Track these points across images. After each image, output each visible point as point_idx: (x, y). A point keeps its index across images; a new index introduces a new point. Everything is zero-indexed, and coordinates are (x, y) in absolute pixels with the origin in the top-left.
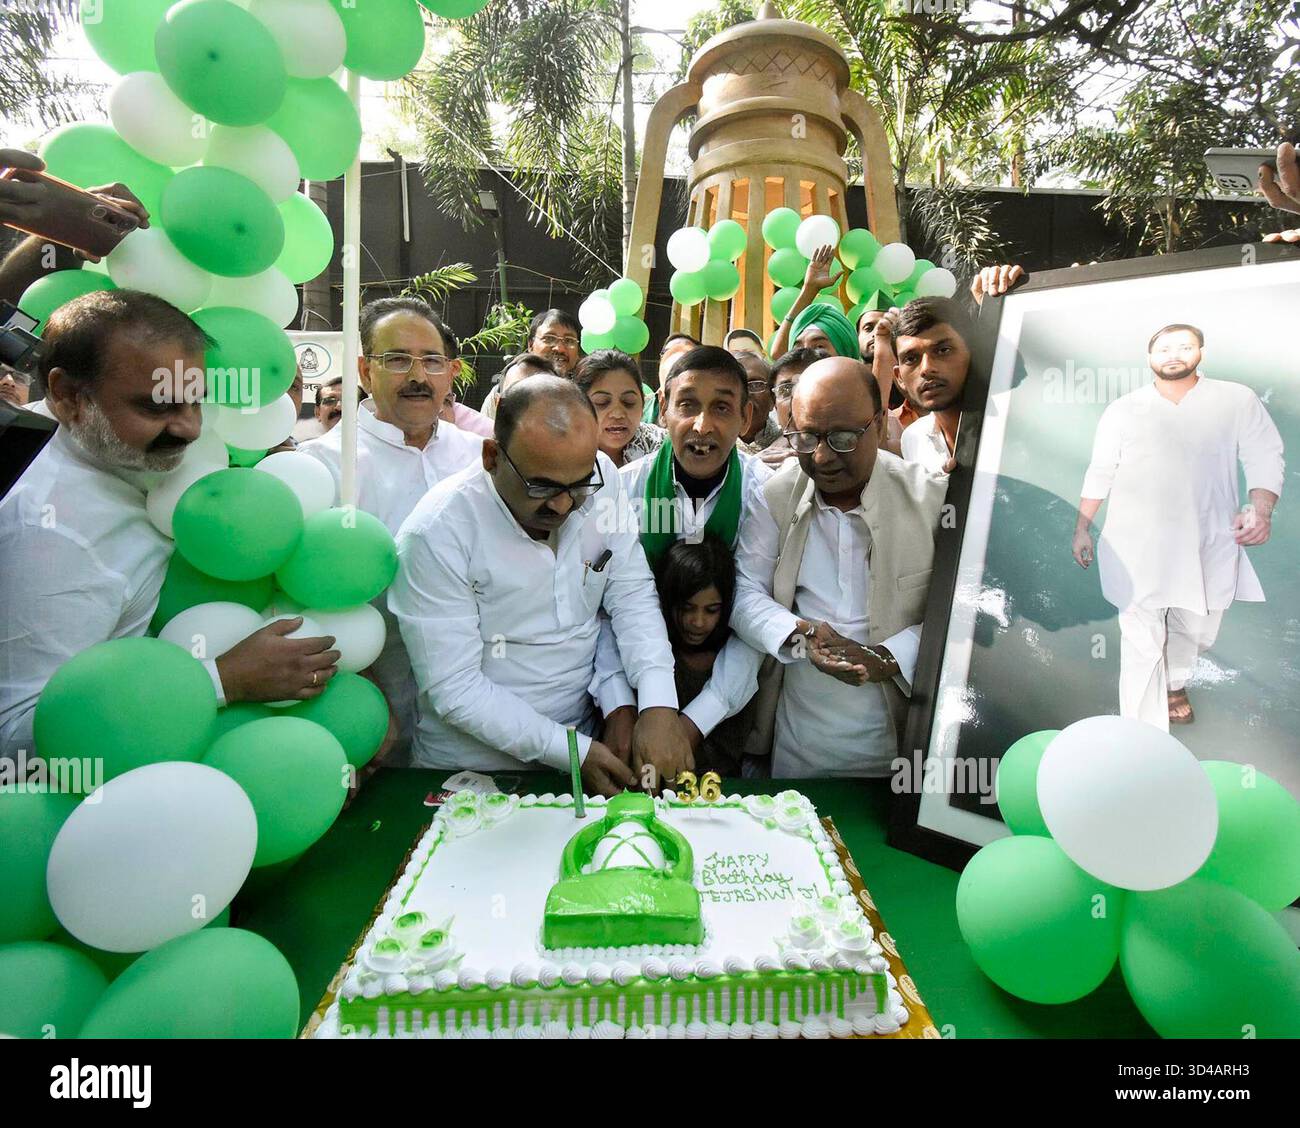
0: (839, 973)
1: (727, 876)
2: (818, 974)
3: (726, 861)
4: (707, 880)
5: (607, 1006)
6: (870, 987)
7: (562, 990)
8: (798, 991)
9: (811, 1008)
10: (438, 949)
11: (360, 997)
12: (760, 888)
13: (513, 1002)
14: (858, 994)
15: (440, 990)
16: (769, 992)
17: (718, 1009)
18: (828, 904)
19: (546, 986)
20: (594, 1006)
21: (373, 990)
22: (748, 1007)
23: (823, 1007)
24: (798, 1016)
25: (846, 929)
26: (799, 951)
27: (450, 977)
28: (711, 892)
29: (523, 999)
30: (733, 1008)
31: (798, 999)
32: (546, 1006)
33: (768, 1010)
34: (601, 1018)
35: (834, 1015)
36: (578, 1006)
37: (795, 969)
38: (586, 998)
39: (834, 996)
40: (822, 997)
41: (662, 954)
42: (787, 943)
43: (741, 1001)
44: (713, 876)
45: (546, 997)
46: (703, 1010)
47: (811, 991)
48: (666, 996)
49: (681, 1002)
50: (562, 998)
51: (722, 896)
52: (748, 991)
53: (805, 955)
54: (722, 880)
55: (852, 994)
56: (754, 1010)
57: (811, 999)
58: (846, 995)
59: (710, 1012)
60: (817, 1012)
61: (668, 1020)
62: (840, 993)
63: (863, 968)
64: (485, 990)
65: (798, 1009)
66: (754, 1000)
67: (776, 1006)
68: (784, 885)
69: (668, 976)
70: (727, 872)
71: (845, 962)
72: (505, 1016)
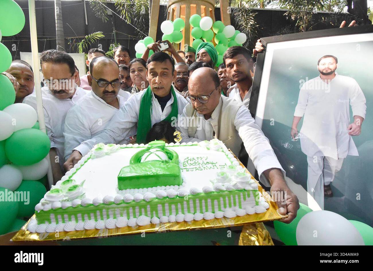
0: (238, 191)
1: (192, 163)
2: (229, 192)
3: (192, 159)
4: (184, 165)
5: (143, 210)
6: (252, 195)
7: (124, 205)
8: (221, 199)
9: (228, 205)
10: (75, 191)
11: (42, 210)
12: (205, 166)
13: (104, 210)
14: (247, 198)
15: (74, 206)
16: (209, 200)
17: (189, 208)
18: (231, 167)
19: (117, 203)
20: (137, 210)
21: (48, 207)
22: (201, 207)
23: (232, 205)
24: (222, 209)
25: (239, 175)
26: (221, 184)
27: (78, 202)
28: (186, 168)
29: (108, 209)
30: (195, 207)
31: (222, 202)
32: (118, 211)
33: (210, 207)
34: (141, 215)
35: (237, 208)
36: (131, 210)
37: (219, 190)
38: (134, 207)
39: (237, 200)
40: (232, 201)
41: (165, 189)
42: (216, 181)
43: (198, 204)
44: (187, 164)
45: (118, 208)
46: (183, 209)
47: (227, 199)
48: (167, 205)
49: (173, 206)
50: (124, 207)
51: (190, 170)
52: (200, 201)
53: (223, 185)
54: (190, 165)
55: (245, 199)
56: (204, 208)
57: (227, 202)
58: (242, 199)
59: (186, 210)
60: (230, 206)
61: (169, 214)
62: (239, 199)
63: (248, 188)
64: (92, 206)
65: (222, 206)
66: (204, 204)
67: (213, 206)
68: (214, 165)
69: (167, 197)
70: (192, 162)
71: (241, 187)
72: (102, 216)
